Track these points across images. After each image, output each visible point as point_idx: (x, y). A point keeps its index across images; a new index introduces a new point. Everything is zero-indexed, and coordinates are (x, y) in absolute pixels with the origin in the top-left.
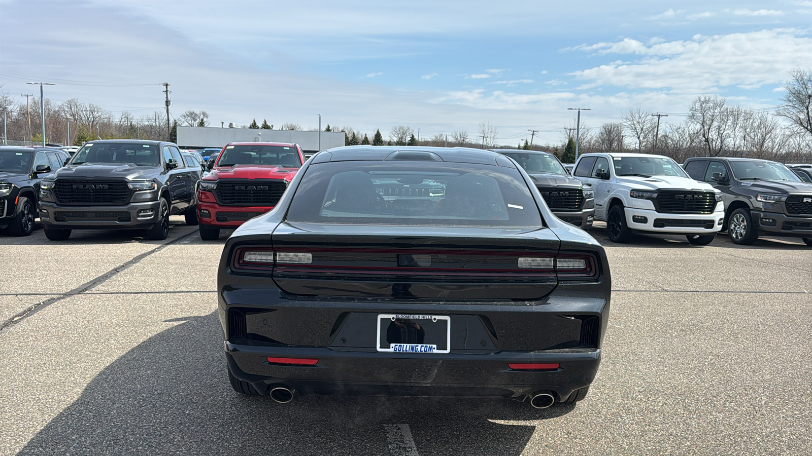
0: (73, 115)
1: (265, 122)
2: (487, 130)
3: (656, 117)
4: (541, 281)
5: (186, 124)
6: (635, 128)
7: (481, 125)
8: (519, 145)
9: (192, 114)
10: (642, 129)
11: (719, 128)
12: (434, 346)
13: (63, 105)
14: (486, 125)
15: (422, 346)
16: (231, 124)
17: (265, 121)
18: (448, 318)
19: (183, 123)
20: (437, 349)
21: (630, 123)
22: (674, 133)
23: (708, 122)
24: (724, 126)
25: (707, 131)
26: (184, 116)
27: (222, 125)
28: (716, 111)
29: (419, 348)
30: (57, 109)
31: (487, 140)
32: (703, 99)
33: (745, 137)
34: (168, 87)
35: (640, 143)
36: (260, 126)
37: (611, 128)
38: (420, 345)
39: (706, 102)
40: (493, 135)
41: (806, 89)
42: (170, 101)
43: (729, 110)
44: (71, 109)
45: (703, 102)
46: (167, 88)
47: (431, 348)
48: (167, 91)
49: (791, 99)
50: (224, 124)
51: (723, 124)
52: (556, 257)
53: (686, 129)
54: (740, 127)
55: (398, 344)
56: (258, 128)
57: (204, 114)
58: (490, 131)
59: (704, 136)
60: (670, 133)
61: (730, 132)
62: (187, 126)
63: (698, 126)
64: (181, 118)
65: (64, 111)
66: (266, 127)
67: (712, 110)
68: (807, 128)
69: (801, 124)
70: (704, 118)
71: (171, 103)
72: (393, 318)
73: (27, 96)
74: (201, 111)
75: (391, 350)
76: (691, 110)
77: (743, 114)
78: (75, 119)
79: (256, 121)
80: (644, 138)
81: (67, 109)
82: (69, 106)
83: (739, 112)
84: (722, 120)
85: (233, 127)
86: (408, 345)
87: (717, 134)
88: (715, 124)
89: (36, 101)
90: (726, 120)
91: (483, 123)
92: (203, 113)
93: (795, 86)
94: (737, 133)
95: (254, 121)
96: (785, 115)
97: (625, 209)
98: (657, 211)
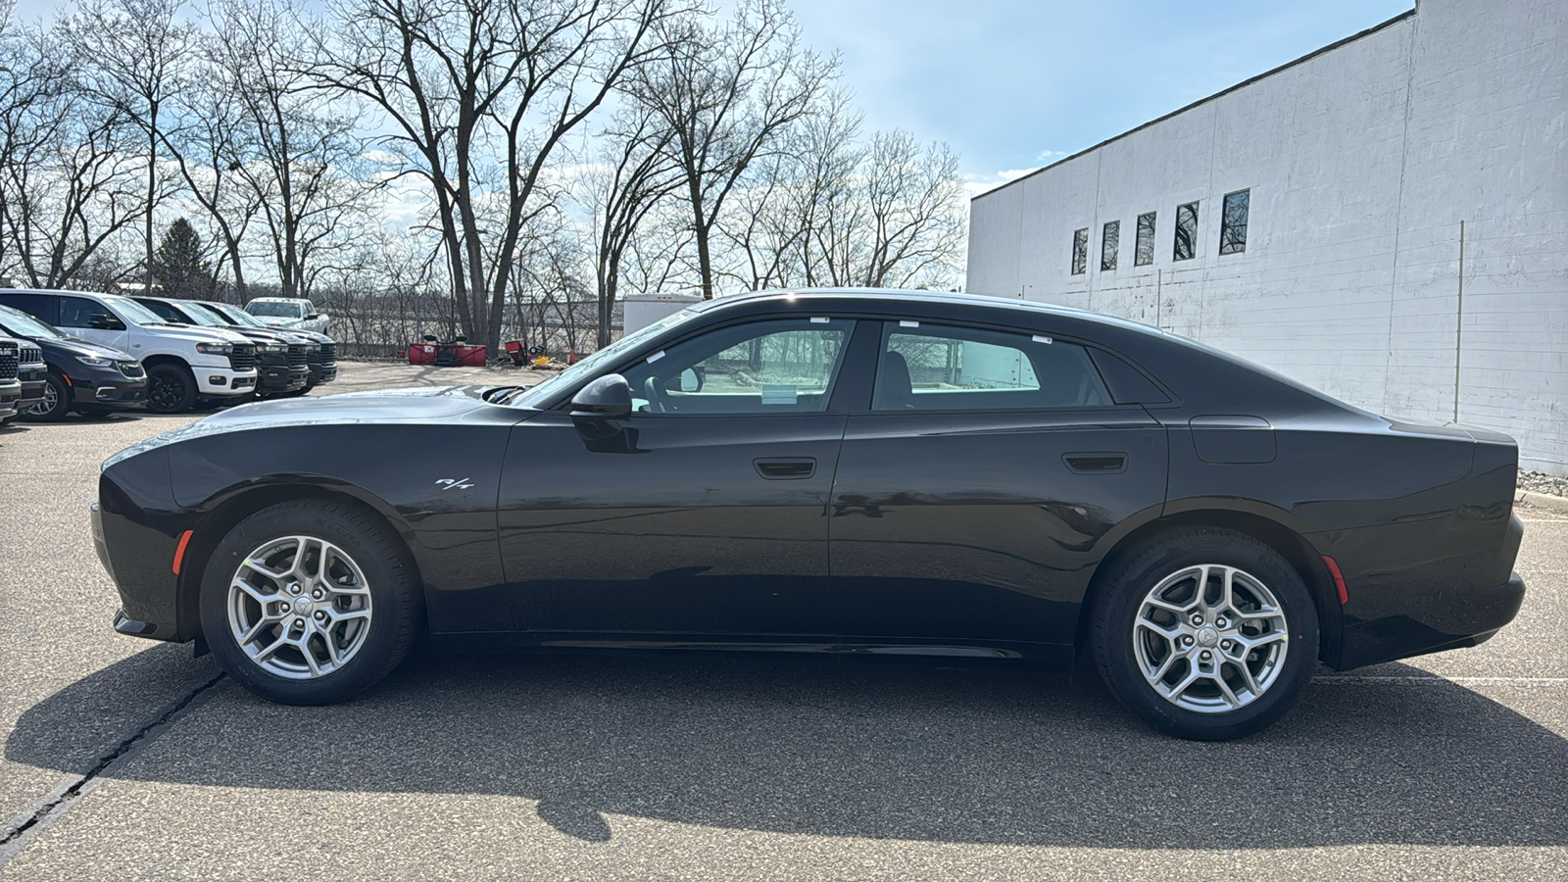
97: (193, 368)
98: (232, 368)
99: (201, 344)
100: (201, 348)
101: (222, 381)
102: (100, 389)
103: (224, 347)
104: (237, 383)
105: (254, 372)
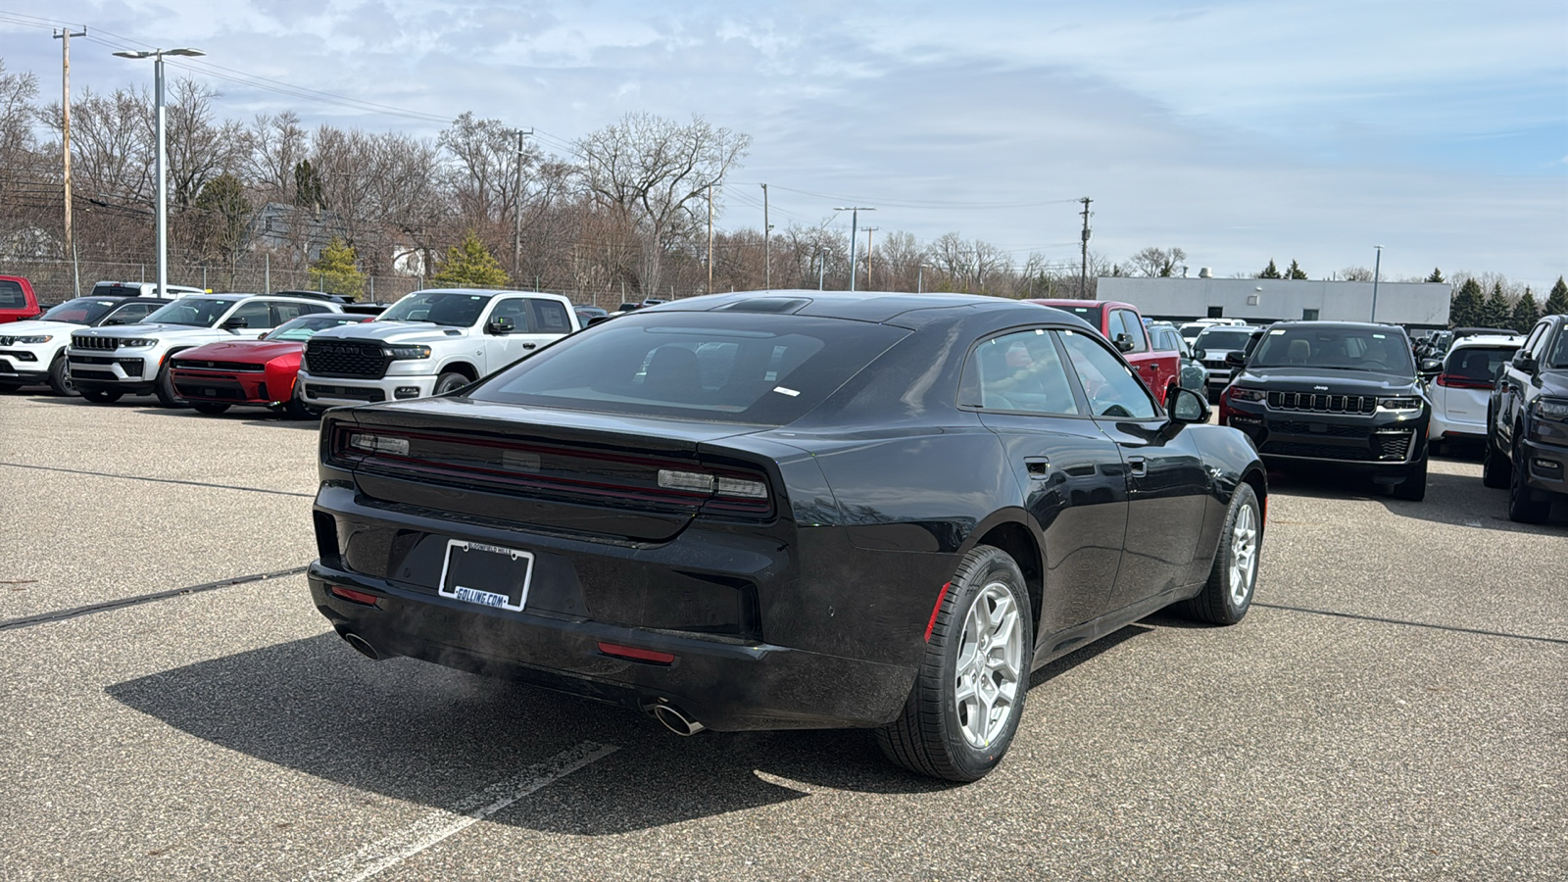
0: (950, 262)
1: (1295, 265)
4: (672, 512)
5: (1139, 273)
9: (1154, 254)
12: (506, 598)
13: (934, 244)
15: (491, 596)
16: (1204, 271)
17: (1294, 263)
18: (529, 556)
19: (1135, 271)
20: (509, 603)
26: (1140, 259)
27: (1185, 272)
29: (486, 597)
30: (924, 251)
34: (1090, 204)
36: (1283, 273)
38: (488, 594)
42: (1089, 231)
44: (947, 250)
46: (1086, 207)
47: (500, 600)
48: (1086, 213)
50: (1188, 271)
52: (717, 473)
55: (464, 589)
56: (1279, 277)
57: (1178, 254)
62: (1142, 277)
64: (1131, 262)
65: (935, 254)
66: (1298, 275)
71: (1092, 234)
72: (465, 547)
73: (870, 230)
74: (1172, 247)
75: (454, 596)
78: (952, 269)
79: (1275, 263)
81: (940, 252)
82: (944, 246)
85: (1206, 277)
86: (475, 591)
89: (894, 239)
92: (1175, 250)
95: (1271, 263)
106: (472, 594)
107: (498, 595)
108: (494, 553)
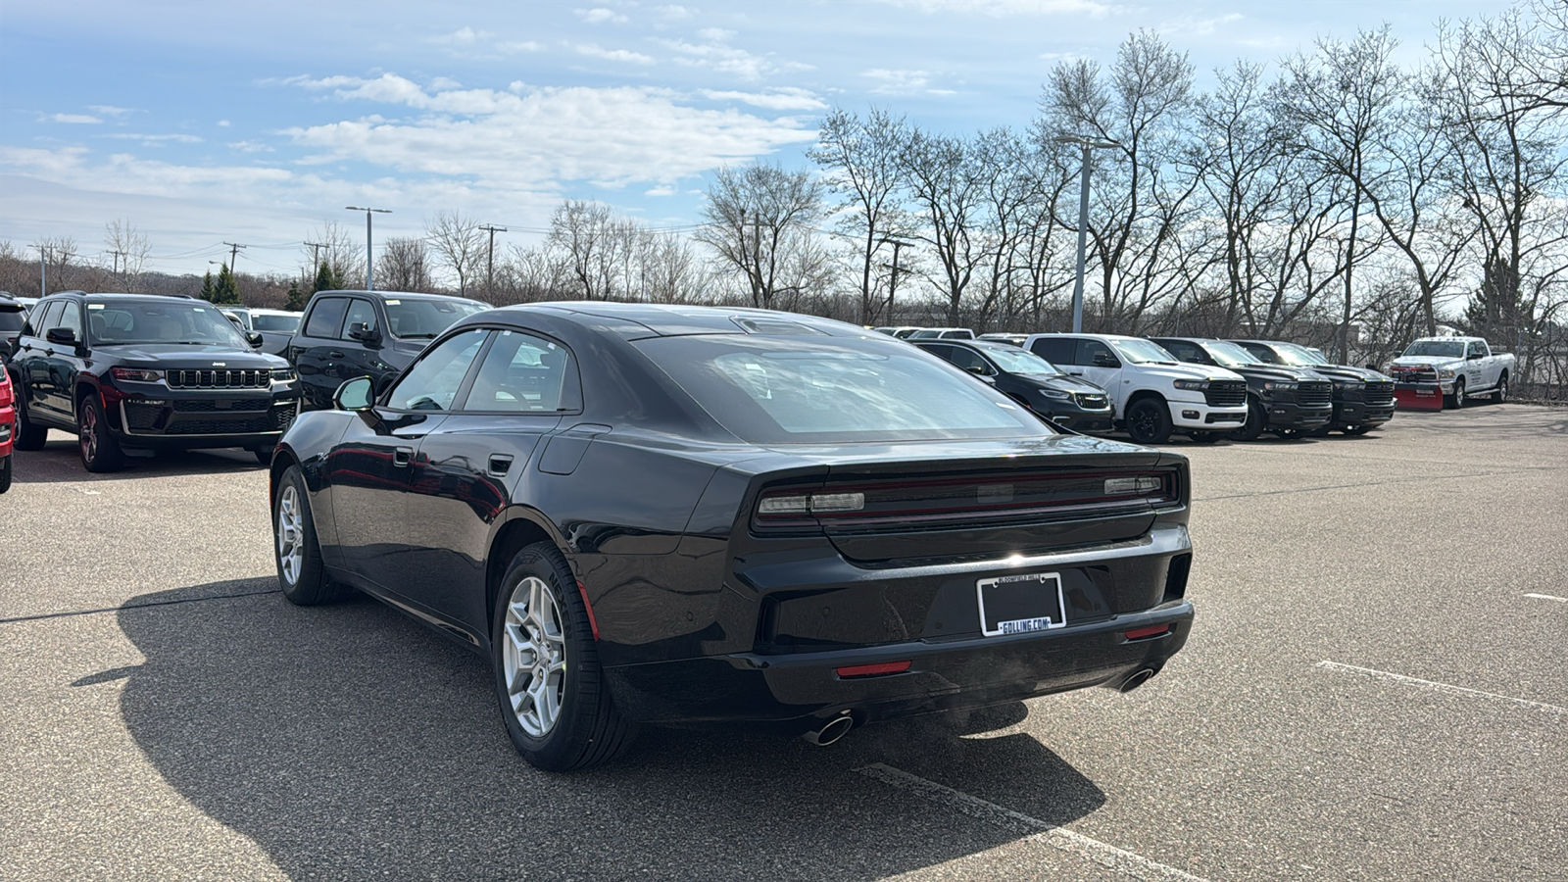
2: (125, 239)
3: (486, 231)
4: (1139, 511)
6: (452, 251)
7: (111, 226)
8: (208, 274)
10: (464, 252)
11: (602, 257)
12: (1049, 619)
14: (123, 227)
15: (1035, 621)
18: (1057, 575)
20: (1053, 623)
21: (440, 240)
22: (522, 263)
23: (582, 245)
24: (610, 254)
25: (584, 261)
28: (596, 227)
29: (1032, 624)
31: (128, 261)
32: (572, 205)
33: (643, 275)
35: (462, 278)
37: (404, 246)
38: (1032, 620)
39: (579, 210)
40: (140, 249)
41: (738, 198)
43: (616, 227)
45: (573, 211)
47: (1045, 623)
49: (715, 213)
51: (608, 251)
53: (544, 257)
54: (635, 257)
55: (1008, 622)
58: (132, 240)
59: (578, 270)
60: (516, 262)
61: (619, 265)
63: (568, 252)
67: (588, 225)
68: (740, 263)
69: (732, 257)
70: (576, 239)
72: (996, 584)
75: (1000, 632)
76: (554, 223)
77: (639, 236)
80: (470, 268)
83: (633, 231)
84: (606, 243)
86: (1019, 621)
87: (599, 267)
88: (596, 249)
90: (612, 245)
91: (114, 224)
93: (722, 194)
94: (630, 268)
96: (709, 241)
97: (1169, 403)
98: (1207, 403)
99: (1178, 381)
100: (1177, 385)
101: (1196, 415)
102: (1054, 418)
103: (1201, 382)
104: (1210, 418)
105: (1244, 408)
106: (1017, 624)
107: (1042, 619)
108: (1025, 582)
